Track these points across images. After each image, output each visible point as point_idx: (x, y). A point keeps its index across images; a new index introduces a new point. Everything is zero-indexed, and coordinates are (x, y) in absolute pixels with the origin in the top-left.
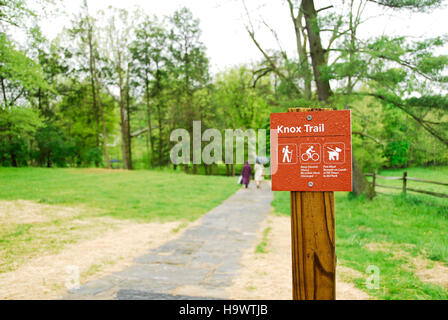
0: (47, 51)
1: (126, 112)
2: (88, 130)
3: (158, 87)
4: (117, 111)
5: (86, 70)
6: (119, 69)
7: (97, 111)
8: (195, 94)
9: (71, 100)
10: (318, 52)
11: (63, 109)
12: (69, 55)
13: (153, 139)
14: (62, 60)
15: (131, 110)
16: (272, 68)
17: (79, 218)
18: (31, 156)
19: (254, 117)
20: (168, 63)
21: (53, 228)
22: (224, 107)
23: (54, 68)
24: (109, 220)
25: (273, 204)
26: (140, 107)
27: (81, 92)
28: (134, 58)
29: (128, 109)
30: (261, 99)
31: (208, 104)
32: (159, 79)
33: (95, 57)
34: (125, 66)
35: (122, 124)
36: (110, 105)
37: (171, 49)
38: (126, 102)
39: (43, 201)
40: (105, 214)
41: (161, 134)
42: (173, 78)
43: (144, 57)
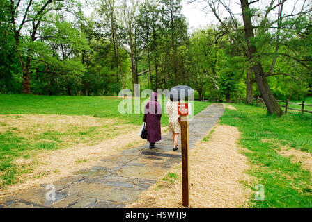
0: (86, 24)
1: (134, 60)
2: (112, 72)
3: (155, 44)
4: (129, 59)
5: (109, 35)
6: (130, 33)
7: (117, 61)
8: (178, 48)
9: (101, 54)
10: (249, 29)
11: (97, 59)
12: (99, 26)
13: (152, 77)
14: (95, 29)
15: (138, 59)
16: (227, 32)
17: (116, 124)
18: (78, 88)
19: (217, 62)
20: (161, 29)
21: (105, 129)
22: (198, 55)
23: (91, 35)
24: (132, 125)
25: (220, 118)
26: (143, 57)
27: (107, 48)
28: (139, 26)
29: (136, 58)
30: (221, 50)
31: (186, 55)
32: (155, 39)
33: (115, 27)
34: (133, 31)
35: (132, 68)
36: (124, 56)
37: (162, 19)
38: (135, 54)
39: (95, 116)
40: (129, 123)
41: (156, 74)
42: (164, 38)
43: (145, 25)
